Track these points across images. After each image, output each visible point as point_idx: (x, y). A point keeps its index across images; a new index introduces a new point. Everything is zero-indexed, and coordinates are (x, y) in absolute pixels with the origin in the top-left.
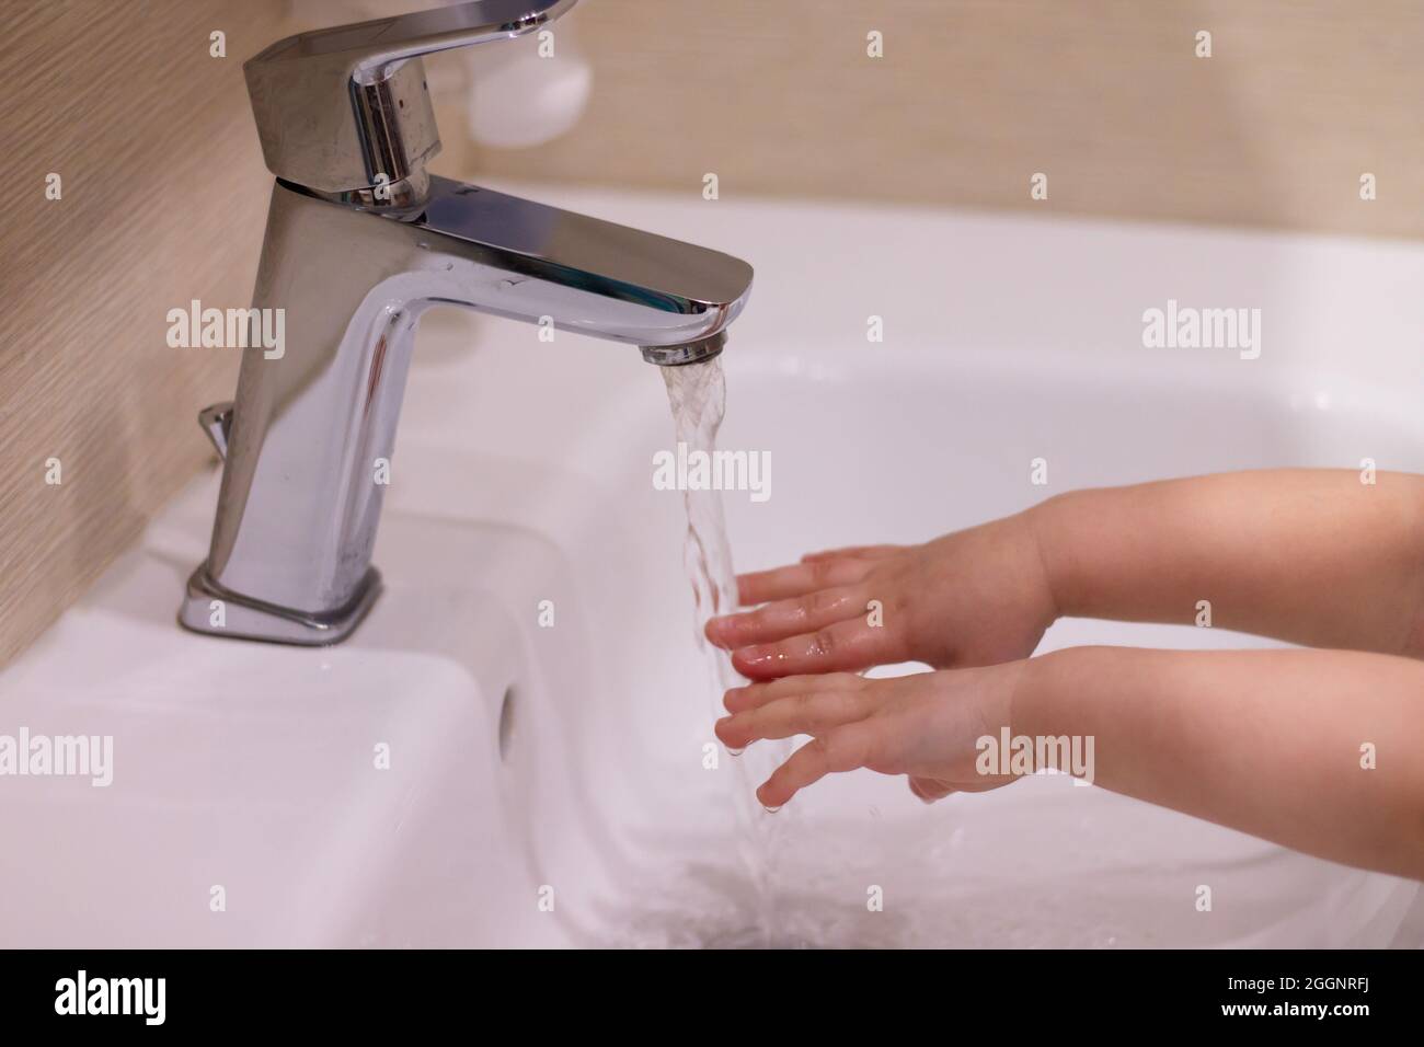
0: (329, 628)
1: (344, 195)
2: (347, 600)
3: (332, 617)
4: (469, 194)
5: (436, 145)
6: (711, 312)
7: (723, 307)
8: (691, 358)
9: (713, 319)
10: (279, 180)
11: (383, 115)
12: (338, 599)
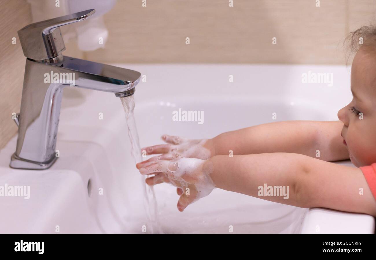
0: (45, 166)
1: (43, 61)
2: (50, 159)
3: (47, 163)
4: (73, 60)
5: (64, 48)
6: (130, 84)
7: (133, 83)
8: (127, 95)
9: (131, 85)
10: (28, 59)
11: (51, 42)
12: (47, 159)
